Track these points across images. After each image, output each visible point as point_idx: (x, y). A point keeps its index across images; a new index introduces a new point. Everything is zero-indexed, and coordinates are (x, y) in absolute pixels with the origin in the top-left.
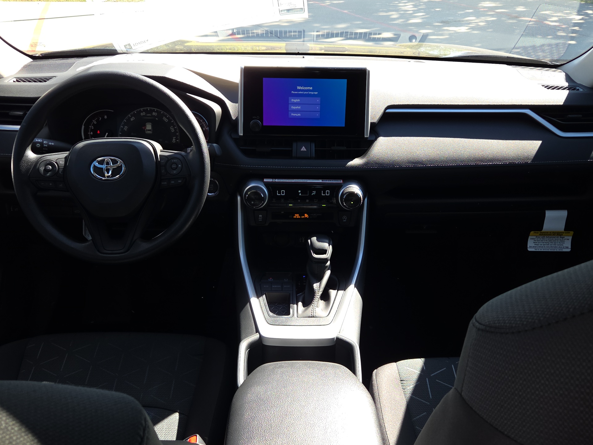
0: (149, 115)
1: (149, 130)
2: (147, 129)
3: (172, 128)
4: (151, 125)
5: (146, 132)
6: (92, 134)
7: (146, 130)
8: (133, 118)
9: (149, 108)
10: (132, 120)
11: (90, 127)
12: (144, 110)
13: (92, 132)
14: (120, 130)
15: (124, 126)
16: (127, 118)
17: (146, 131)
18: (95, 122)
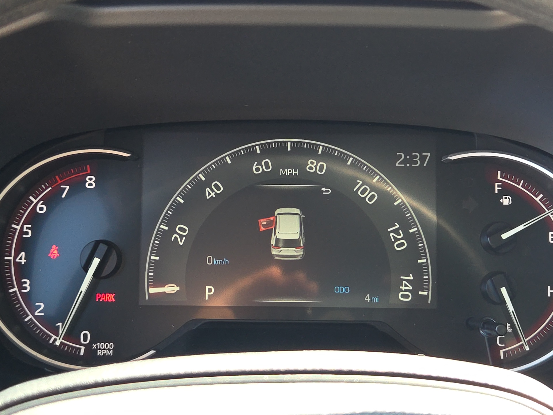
0: (289, 172)
1: (289, 243)
2: (279, 236)
3: (396, 231)
4: (297, 217)
5: (274, 252)
6: (23, 261)
7: (273, 242)
8: (216, 186)
9: (289, 142)
10: (210, 193)
11: (18, 228)
12: (267, 151)
13: (23, 254)
14: (154, 242)
15: (172, 223)
16: (187, 184)
17: (277, 246)
18: (39, 206)
